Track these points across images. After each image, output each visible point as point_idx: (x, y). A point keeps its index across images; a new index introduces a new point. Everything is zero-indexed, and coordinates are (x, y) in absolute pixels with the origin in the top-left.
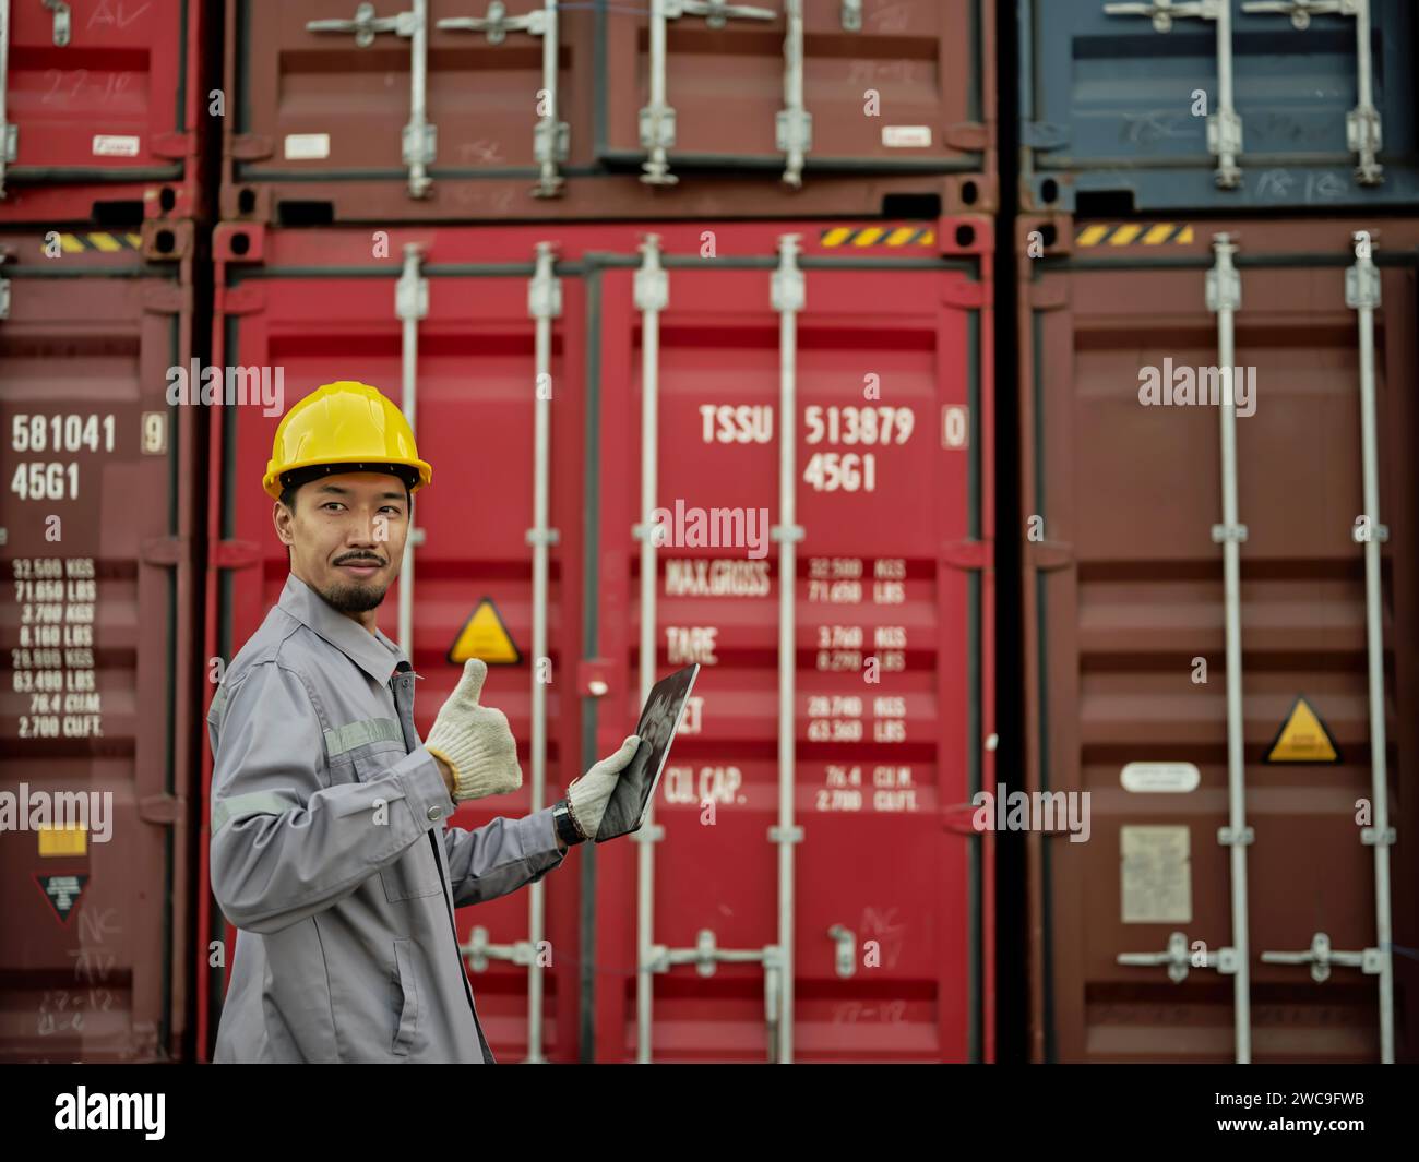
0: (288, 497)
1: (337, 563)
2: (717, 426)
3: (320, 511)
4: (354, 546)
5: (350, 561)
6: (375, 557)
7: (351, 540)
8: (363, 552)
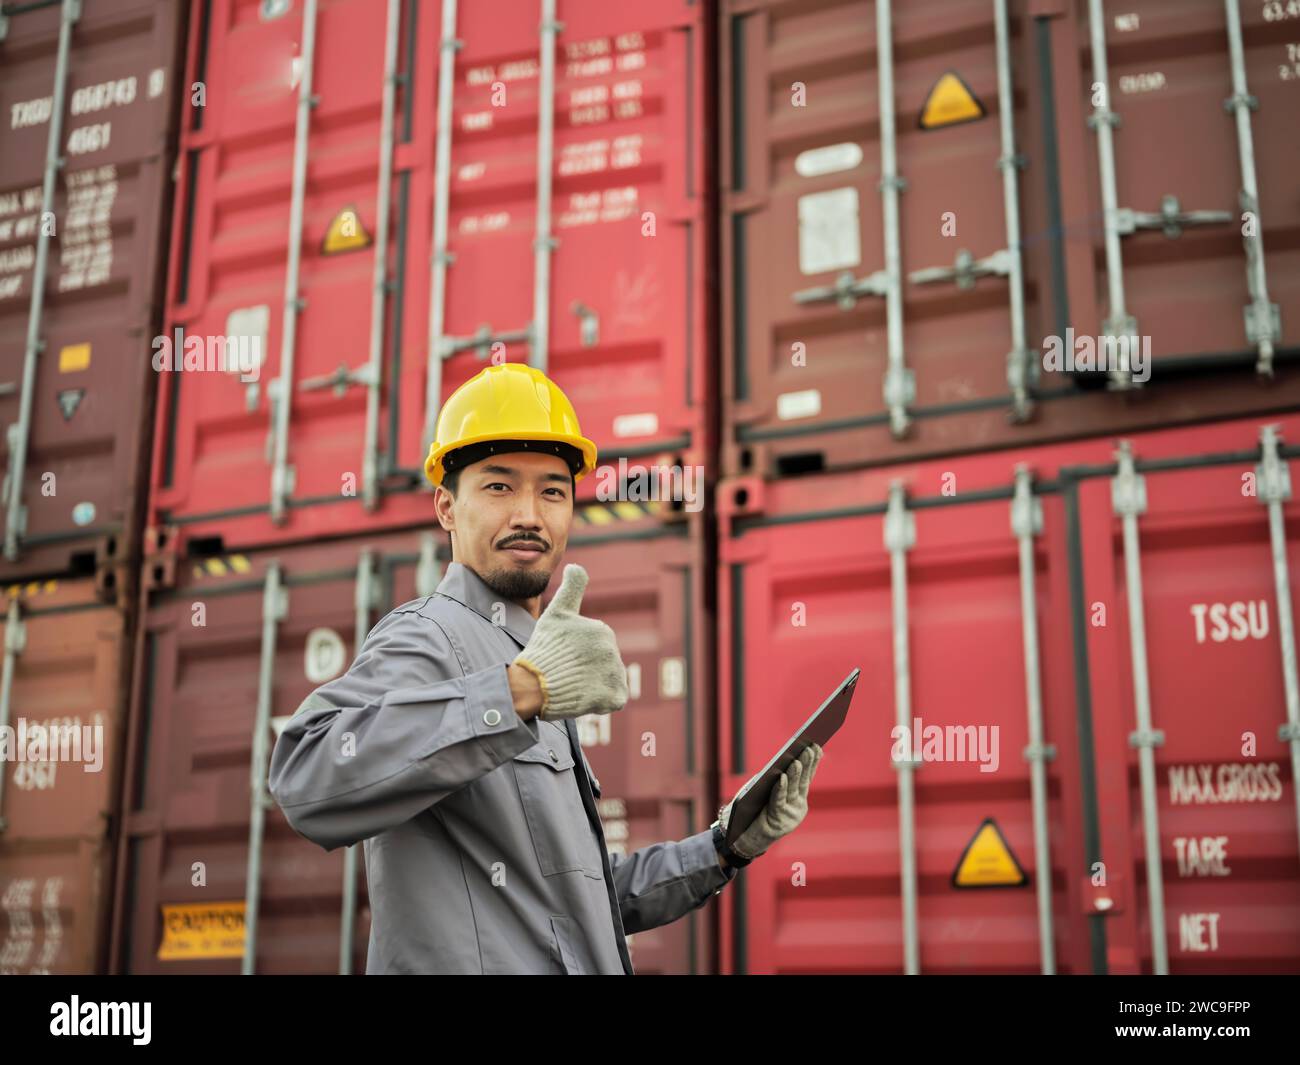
0: (451, 480)
1: (501, 546)
2: (1210, 625)
3: (484, 493)
4: (517, 527)
5: (514, 543)
6: (539, 539)
7: (514, 521)
8: (527, 534)
